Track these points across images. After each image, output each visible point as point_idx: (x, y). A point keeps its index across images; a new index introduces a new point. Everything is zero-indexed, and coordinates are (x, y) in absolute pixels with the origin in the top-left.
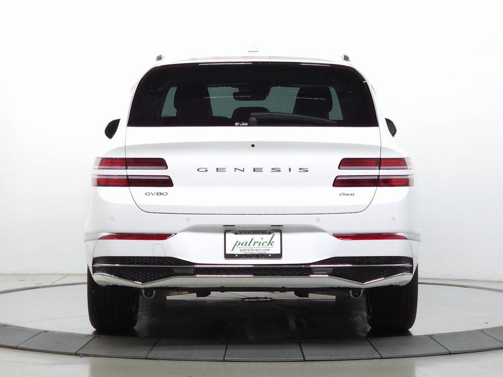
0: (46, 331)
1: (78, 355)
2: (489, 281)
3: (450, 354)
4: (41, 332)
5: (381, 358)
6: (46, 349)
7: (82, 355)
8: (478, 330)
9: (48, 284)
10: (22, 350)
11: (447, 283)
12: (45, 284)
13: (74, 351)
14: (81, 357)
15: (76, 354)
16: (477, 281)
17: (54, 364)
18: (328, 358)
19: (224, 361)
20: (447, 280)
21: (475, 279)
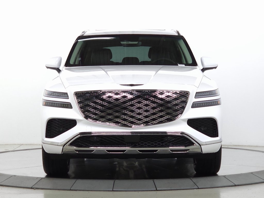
0: (15, 176)
1: (33, 189)
2: (251, 146)
3: (235, 186)
4: (11, 176)
5: (198, 189)
6: (15, 186)
7: (35, 188)
8: (249, 173)
9: (12, 150)
10: (2, 186)
11: (229, 147)
12: (10, 150)
13: (31, 187)
14: (35, 189)
15: (32, 188)
16: (245, 146)
17: (20, 194)
18: (169, 189)
19: (113, 191)
20: (229, 145)
21: (244, 145)
